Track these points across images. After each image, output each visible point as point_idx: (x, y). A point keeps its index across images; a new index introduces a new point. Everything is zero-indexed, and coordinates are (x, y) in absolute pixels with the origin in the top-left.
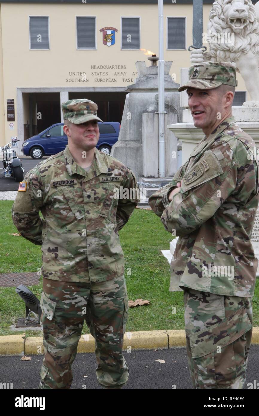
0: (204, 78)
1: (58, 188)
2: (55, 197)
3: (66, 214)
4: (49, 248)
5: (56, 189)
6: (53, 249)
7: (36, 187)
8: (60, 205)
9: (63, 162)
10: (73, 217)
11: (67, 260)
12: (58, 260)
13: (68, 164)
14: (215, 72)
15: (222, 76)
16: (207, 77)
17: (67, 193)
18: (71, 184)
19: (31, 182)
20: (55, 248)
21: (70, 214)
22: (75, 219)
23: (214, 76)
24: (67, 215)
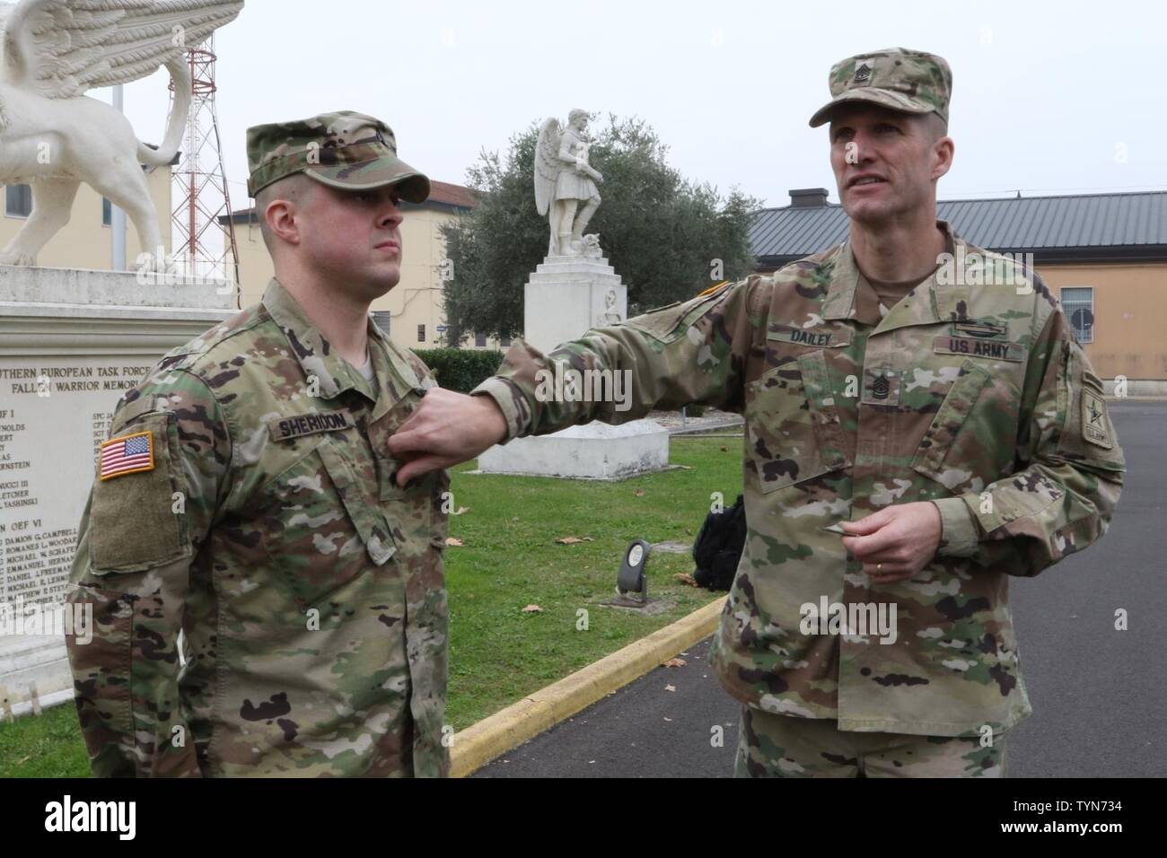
0: (892, 85)
1: (298, 443)
2: (292, 482)
3: (335, 548)
4: (247, 703)
5: (294, 449)
6: (264, 705)
7: (197, 448)
8: (311, 516)
9: (282, 347)
10: (357, 558)
11: (334, 734)
12: (298, 745)
13: (310, 353)
14: (918, 74)
15: (931, 90)
16: (898, 85)
17: (336, 464)
18: (337, 428)
19: (174, 428)
20: (273, 698)
21: (349, 547)
22: (368, 561)
23: (914, 85)
24: (338, 551)
